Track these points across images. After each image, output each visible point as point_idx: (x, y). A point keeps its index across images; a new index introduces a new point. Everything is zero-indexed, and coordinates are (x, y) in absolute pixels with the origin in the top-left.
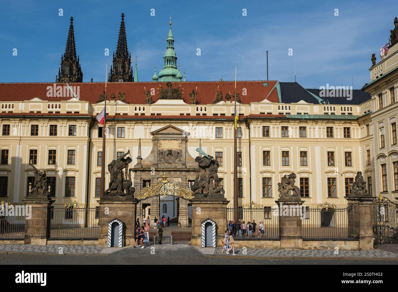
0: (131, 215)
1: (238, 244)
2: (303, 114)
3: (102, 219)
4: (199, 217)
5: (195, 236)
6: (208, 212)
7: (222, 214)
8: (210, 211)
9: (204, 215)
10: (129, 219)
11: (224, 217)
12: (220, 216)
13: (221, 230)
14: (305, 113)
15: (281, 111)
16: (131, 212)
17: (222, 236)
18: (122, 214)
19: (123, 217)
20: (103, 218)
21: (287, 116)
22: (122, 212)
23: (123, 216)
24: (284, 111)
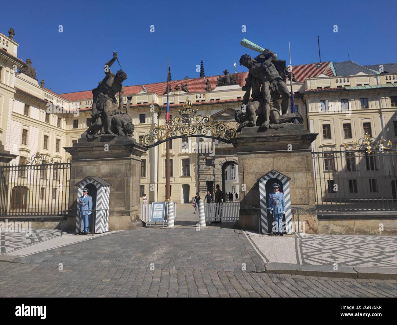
0: (123, 172)
1: (343, 226)
2: (363, 85)
3: (76, 180)
4: (252, 171)
5: (246, 208)
6: (271, 159)
7: (300, 162)
8: (274, 157)
9: (263, 166)
10: (120, 179)
11: (305, 168)
12: (298, 167)
13: (303, 197)
14: (365, 85)
15: (339, 84)
16: (124, 165)
17: (304, 208)
18: (108, 171)
19: (111, 176)
20: (76, 178)
21: (347, 88)
22: (108, 166)
23: (109, 173)
24: (343, 84)
